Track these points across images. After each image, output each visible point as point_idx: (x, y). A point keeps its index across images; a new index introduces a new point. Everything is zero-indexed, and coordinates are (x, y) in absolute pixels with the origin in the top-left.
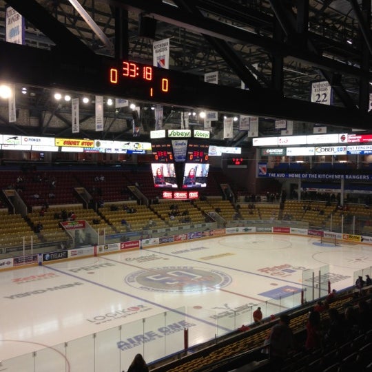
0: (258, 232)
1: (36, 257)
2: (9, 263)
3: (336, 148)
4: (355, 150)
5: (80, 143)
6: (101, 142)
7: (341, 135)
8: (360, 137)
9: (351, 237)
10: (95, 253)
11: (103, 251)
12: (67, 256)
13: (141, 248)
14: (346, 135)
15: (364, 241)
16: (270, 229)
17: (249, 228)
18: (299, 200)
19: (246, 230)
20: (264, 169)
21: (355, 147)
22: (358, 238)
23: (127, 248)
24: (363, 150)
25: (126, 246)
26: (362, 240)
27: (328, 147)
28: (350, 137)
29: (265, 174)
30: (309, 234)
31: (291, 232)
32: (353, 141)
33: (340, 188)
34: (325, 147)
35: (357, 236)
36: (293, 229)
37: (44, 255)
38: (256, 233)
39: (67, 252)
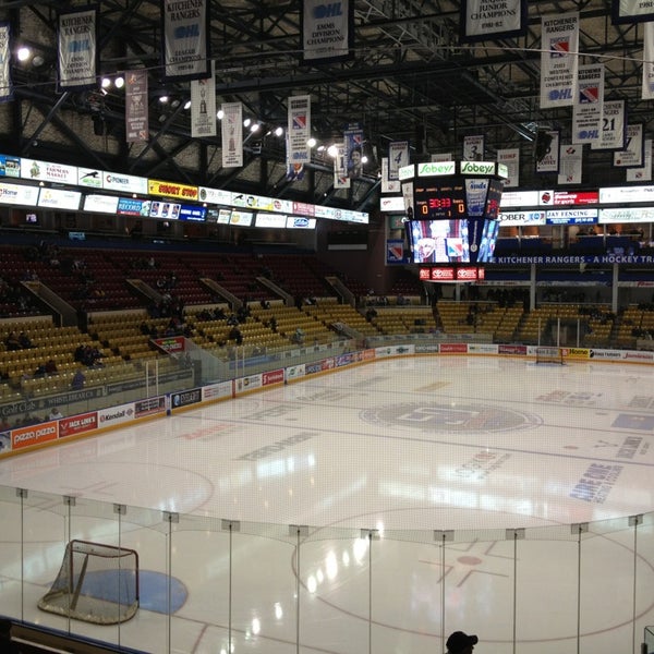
0: (418, 353)
1: (162, 400)
2: (130, 412)
3: (527, 214)
4: (560, 217)
5: (181, 191)
6: (207, 190)
7: (542, 193)
8: (575, 196)
9: (573, 352)
10: (234, 393)
11: (244, 389)
12: (200, 400)
13: (286, 383)
14: (551, 192)
15: (595, 357)
16: (434, 348)
17: (405, 347)
18: (458, 301)
19: (401, 350)
20: (398, 250)
21: (560, 212)
22: (585, 353)
23: (271, 382)
24: (573, 217)
25: (269, 379)
26: (592, 355)
27: (514, 213)
28: (557, 197)
29: (401, 258)
30: (500, 352)
31: (469, 351)
32: (563, 203)
33: (529, 279)
34: (508, 214)
35: (584, 350)
36: (473, 345)
37: (173, 396)
38: (414, 356)
39: (200, 390)
